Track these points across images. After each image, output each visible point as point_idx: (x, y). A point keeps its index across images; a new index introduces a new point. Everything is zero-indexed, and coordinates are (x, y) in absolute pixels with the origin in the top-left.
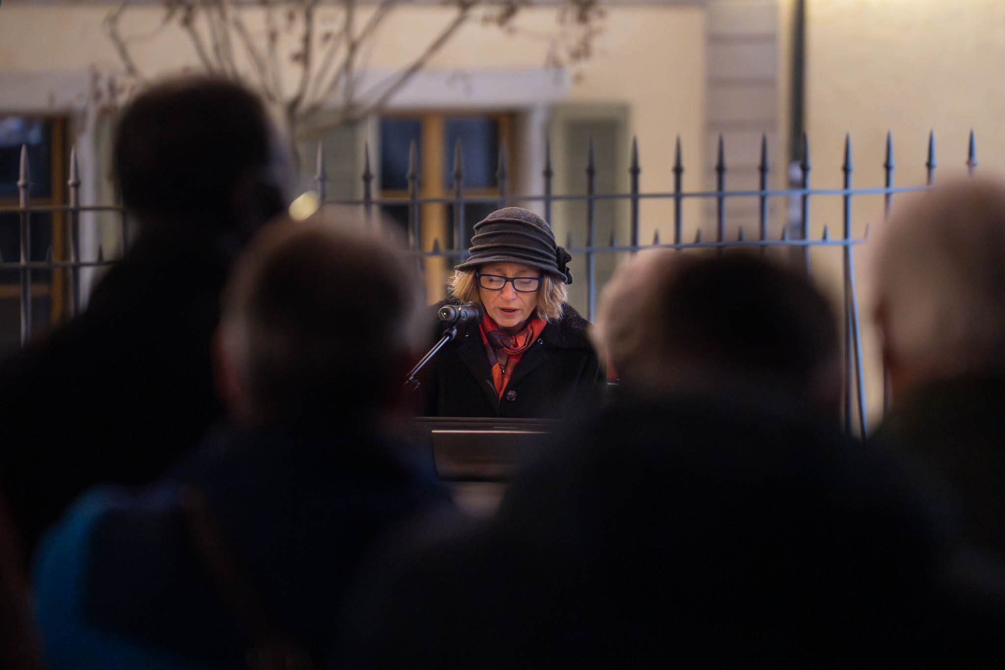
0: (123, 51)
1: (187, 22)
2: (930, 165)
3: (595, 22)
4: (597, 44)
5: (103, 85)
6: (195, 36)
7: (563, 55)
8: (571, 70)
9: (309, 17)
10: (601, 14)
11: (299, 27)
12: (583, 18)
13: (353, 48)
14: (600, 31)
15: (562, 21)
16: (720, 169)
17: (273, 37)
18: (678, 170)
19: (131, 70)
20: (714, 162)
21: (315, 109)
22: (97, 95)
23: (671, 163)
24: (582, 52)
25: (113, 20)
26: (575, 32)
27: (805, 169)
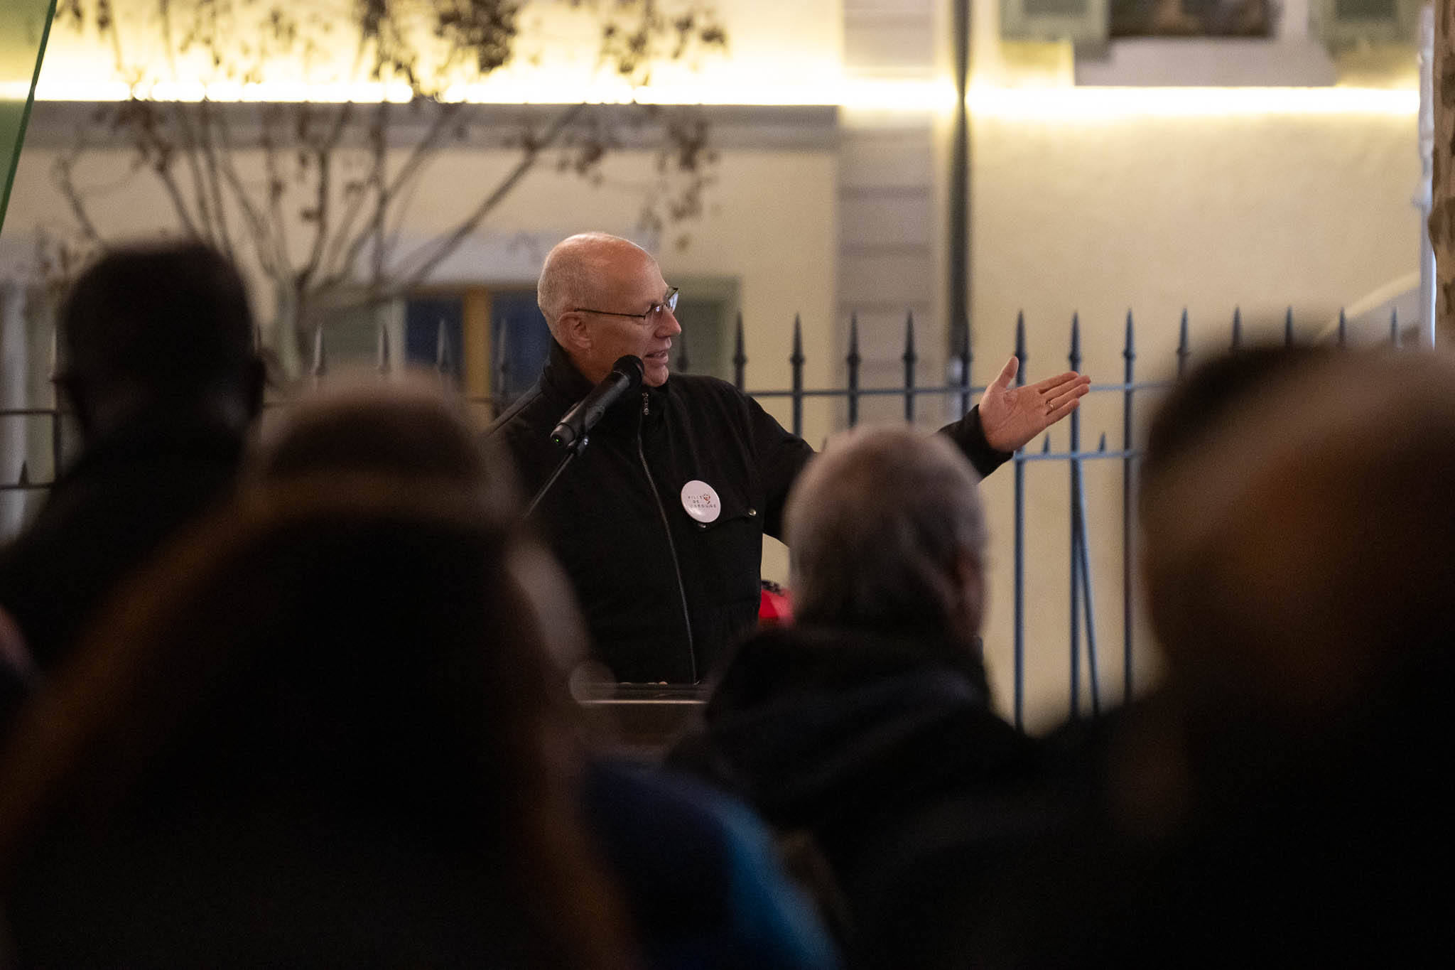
0: (78, 209)
1: (162, 169)
2: (1128, 355)
3: (705, 169)
4: (707, 197)
5: (52, 254)
6: (172, 187)
7: (662, 212)
8: (672, 232)
9: (324, 163)
10: (712, 158)
11: (313, 175)
12: (688, 162)
13: (384, 200)
14: (711, 181)
15: (661, 166)
16: (853, 360)
17: (277, 189)
18: (797, 360)
19: (89, 232)
20: (845, 351)
21: (331, 283)
22: (46, 266)
23: (789, 352)
24: (687, 208)
25: (64, 166)
26: (679, 181)
27: (966, 359)
